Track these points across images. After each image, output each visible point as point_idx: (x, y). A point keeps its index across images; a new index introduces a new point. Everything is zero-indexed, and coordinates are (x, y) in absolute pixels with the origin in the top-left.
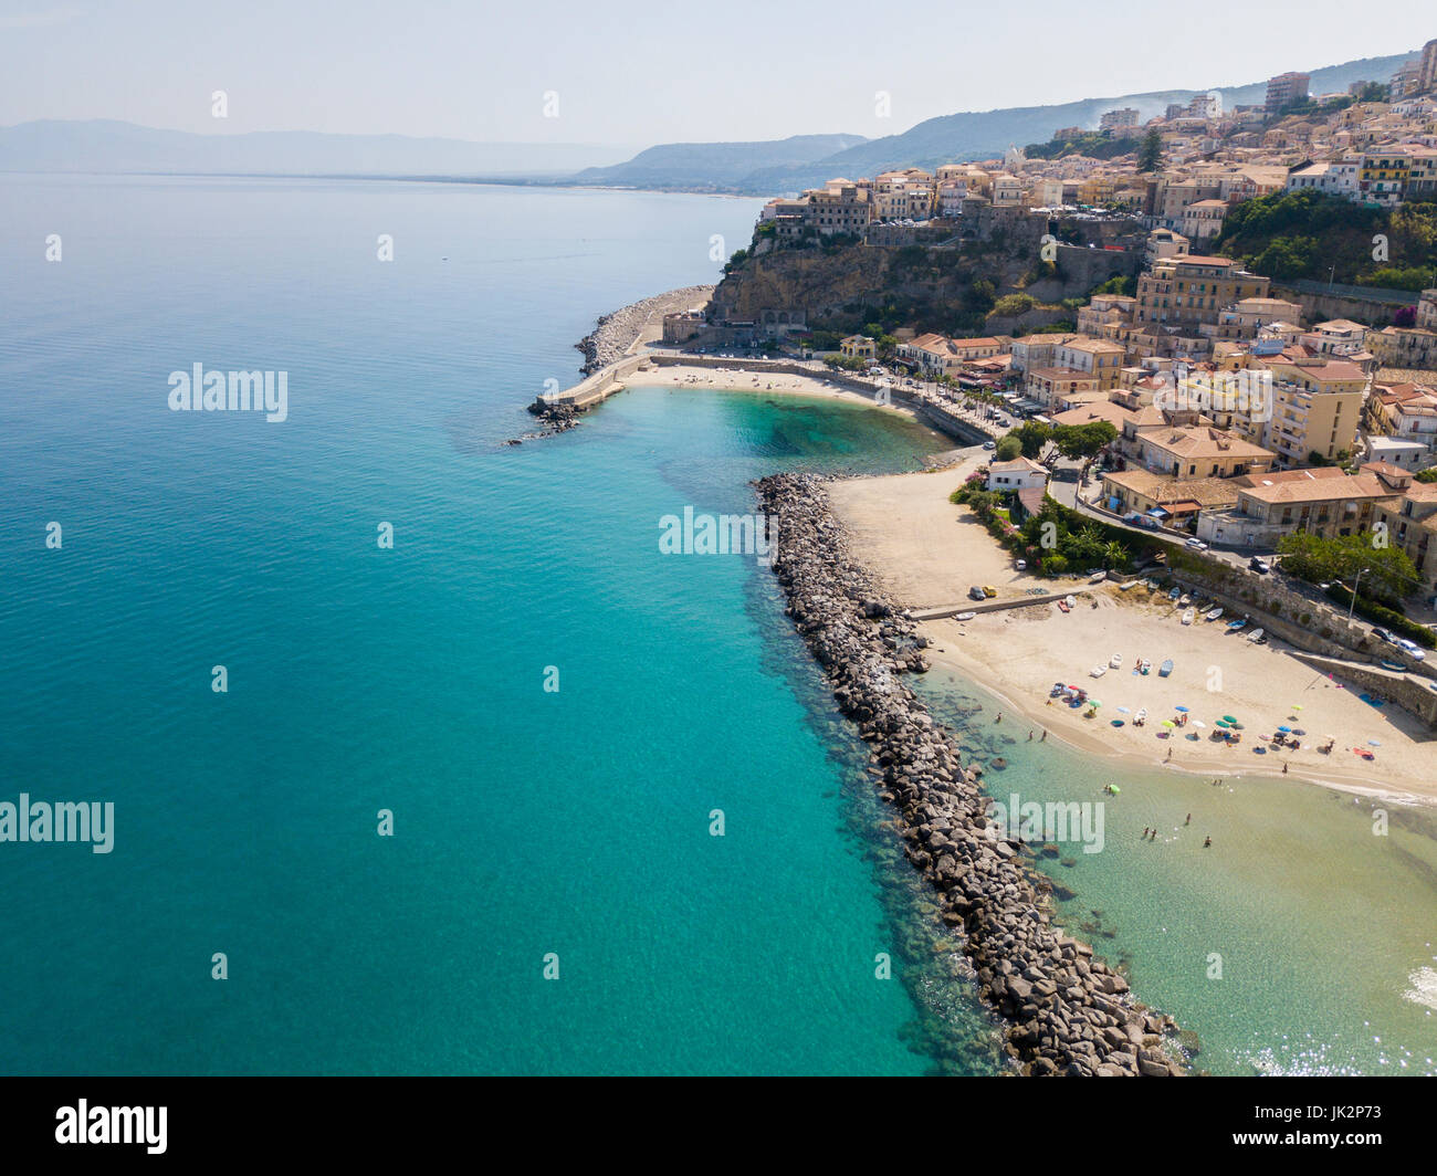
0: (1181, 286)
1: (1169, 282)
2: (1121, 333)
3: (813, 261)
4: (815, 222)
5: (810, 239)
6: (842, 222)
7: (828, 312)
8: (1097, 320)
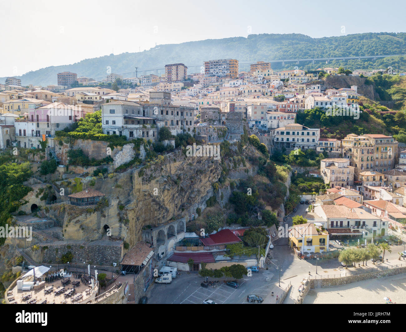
0: (378, 149)
1: (372, 148)
2: (376, 178)
3: (178, 164)
4: (166, 123)
5: (166, 142)
6: (180, 123)
7: (198, 211)
8: (343, 173)
